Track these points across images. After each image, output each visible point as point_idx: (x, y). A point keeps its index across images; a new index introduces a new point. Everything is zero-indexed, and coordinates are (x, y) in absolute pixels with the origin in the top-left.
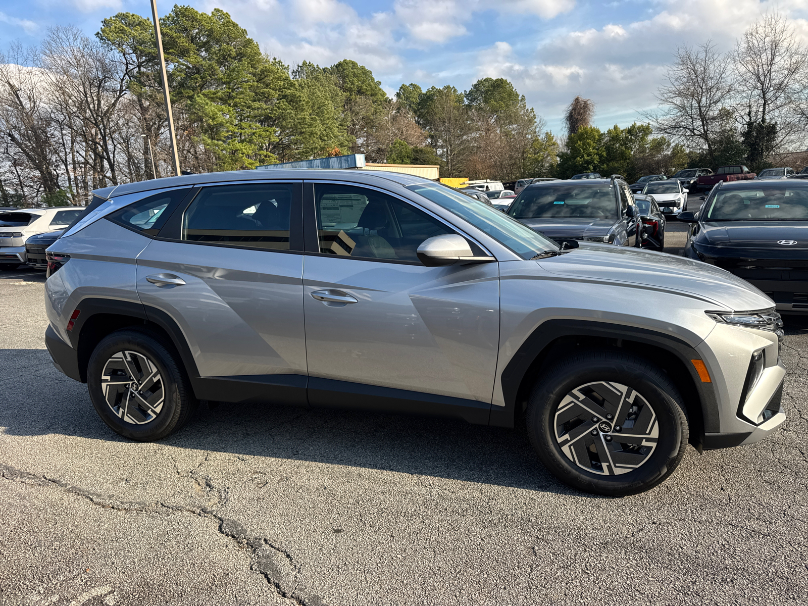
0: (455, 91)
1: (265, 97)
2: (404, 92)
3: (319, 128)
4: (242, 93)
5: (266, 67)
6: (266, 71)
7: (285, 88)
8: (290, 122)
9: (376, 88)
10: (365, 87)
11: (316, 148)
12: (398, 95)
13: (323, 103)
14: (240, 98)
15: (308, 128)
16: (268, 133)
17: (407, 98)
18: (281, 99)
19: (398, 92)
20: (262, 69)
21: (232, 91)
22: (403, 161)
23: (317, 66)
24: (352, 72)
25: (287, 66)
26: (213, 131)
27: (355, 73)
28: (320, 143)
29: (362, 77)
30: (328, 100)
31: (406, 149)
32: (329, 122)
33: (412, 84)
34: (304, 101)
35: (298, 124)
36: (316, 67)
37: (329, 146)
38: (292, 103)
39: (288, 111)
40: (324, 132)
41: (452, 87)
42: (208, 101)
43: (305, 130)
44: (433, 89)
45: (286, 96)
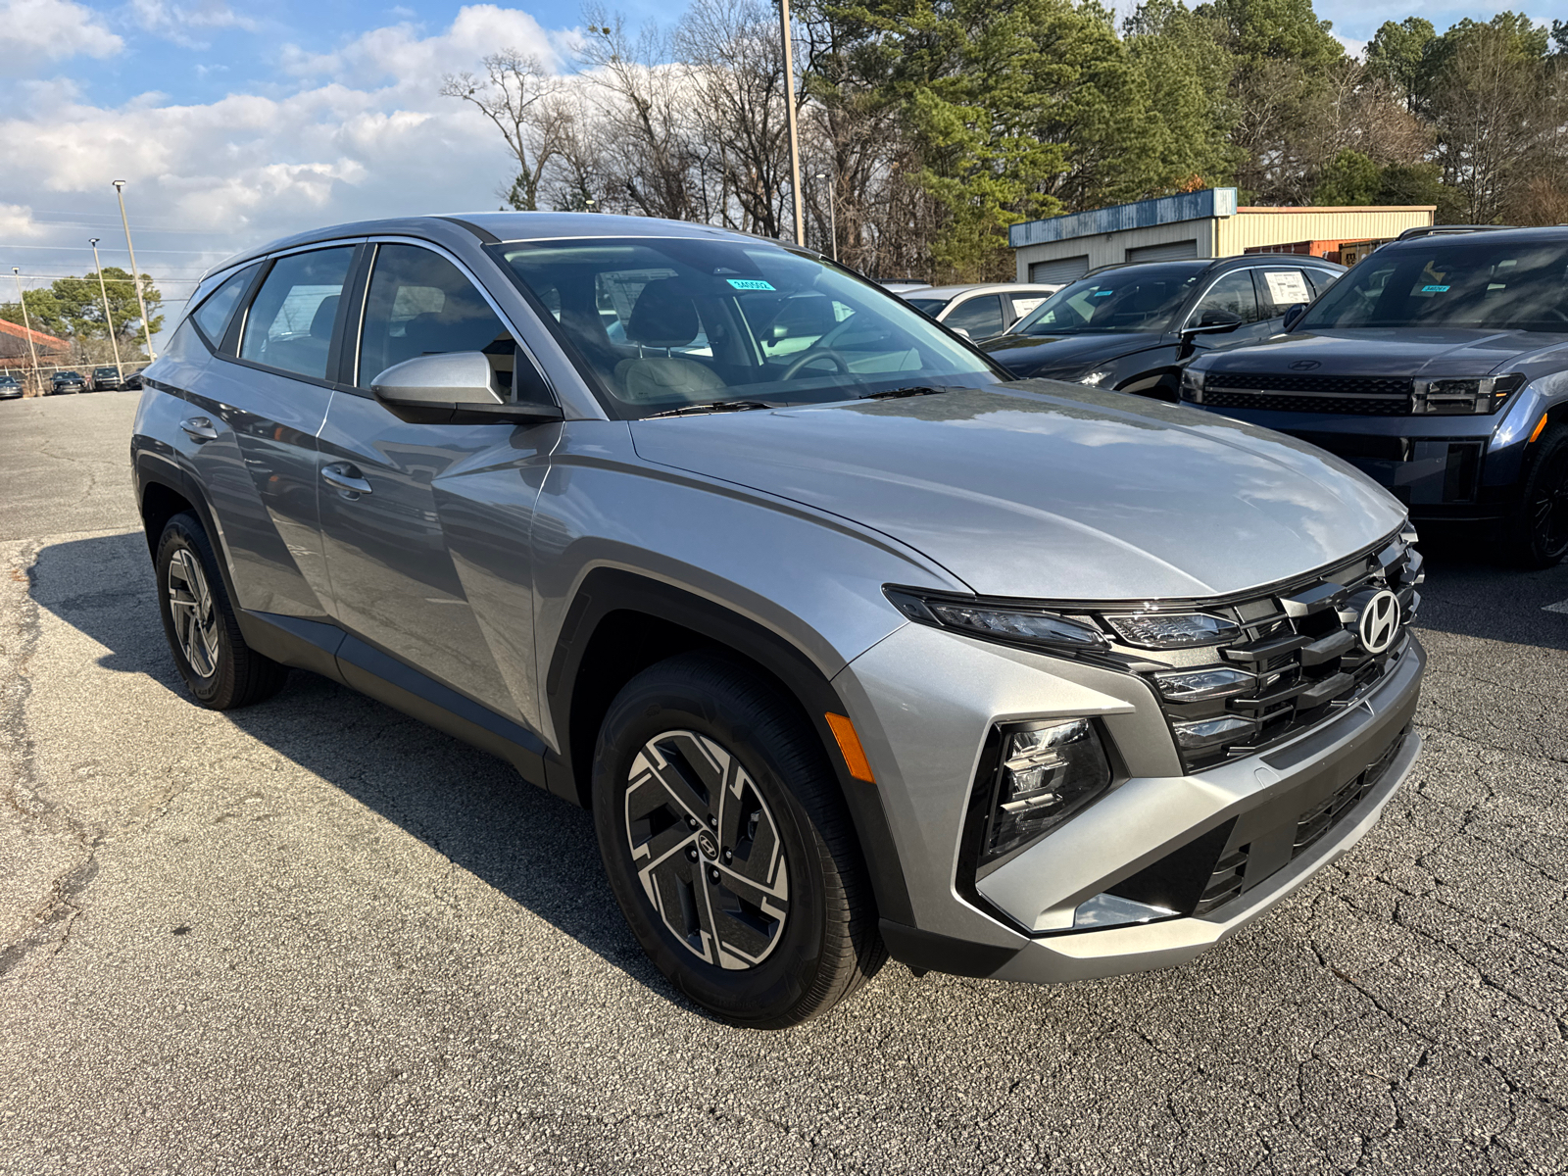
0: (1526, 23)
1: (1053, 82)
2: (1389, 41)
3: (1162, 137)
4: (1008, 77)
5: (1059, 19)
6: (1060, 26)
7: (1096, 59)
8: (1098, 129)
9: (1316, 38)
10: (1289, 38)
11: (1150, 180)
12: (1372, 48)
13: (1180, 81)
14: (1002, 89)
15: (1137, 138)
16: (1050, 156)
17: (1394, 54)
18: (1084, 83)
19: (1373, 40)
20: (1052, 24)
21: (989, 76)
22: (1353, 198)
23: (1180, 2)
24: (1263, 8)
25: (1109, 11)
26: (943, 160)
27: (1269, 8)
28: (1161, 169)
29: (1285, 15)
30: (1192, 76)
31: (1365, 171)
32: (1188, 124)
33: (1410, 20)
34: (1133, 81)
35: (1116, 133)
36: (1176, 5)
37: (1178, 174)
38: (1106, 89)
39: (1097, 106)
40: (1173, 146)
41: (1516, 15)
42: (938, 100)
43: (1129, 143)
44: (1465, 26)
45: (1096, 74)
